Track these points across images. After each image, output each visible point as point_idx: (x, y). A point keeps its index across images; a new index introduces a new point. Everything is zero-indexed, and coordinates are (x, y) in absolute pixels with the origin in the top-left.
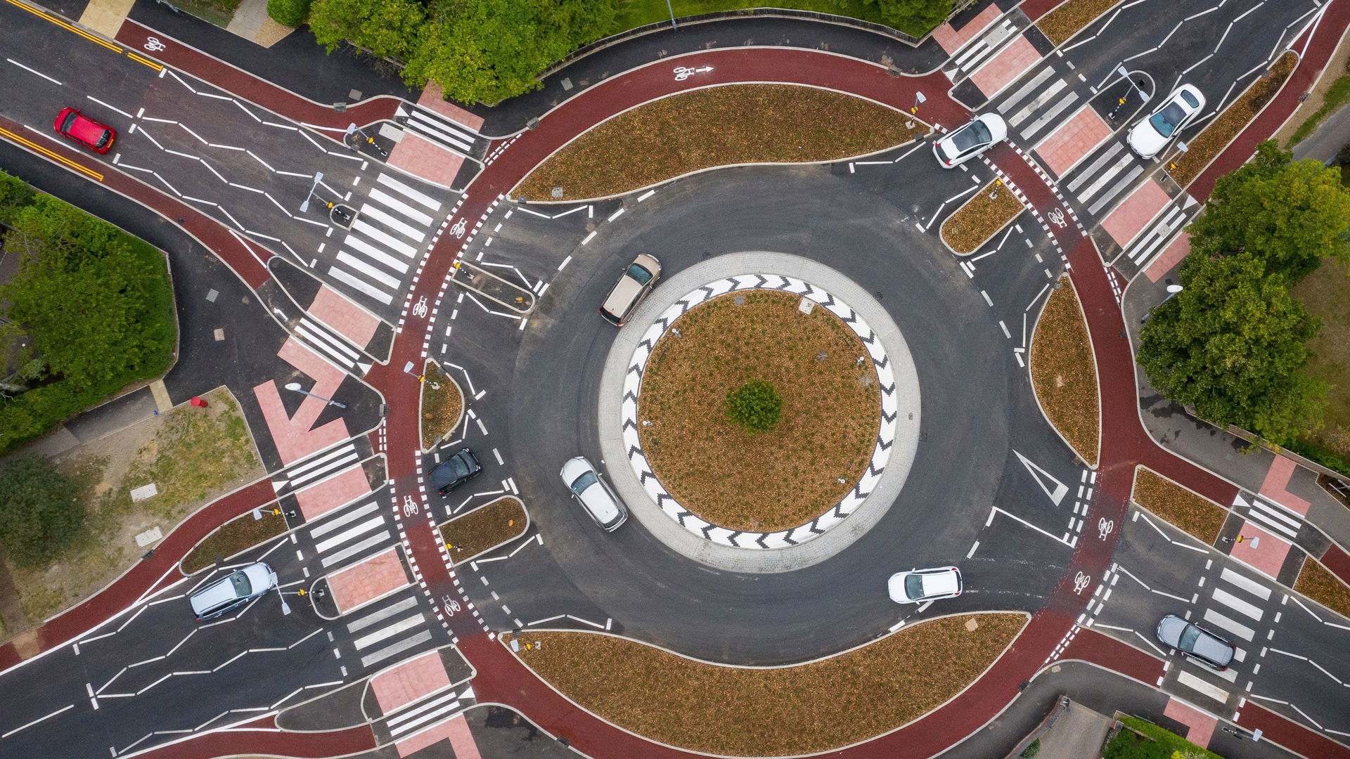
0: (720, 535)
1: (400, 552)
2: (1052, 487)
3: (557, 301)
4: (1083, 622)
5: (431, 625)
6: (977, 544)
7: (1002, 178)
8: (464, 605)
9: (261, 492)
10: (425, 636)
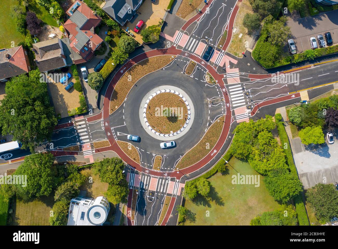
0: (159, 92)
1: (199, 56)
2: (120, 134)
3: (206, 106)
4: (102, 119)
5: (187, 50)
6: (124, 118)
7: (159, 171)
8: (185, 56)
9: (224, 49)
10: (187, 48)
